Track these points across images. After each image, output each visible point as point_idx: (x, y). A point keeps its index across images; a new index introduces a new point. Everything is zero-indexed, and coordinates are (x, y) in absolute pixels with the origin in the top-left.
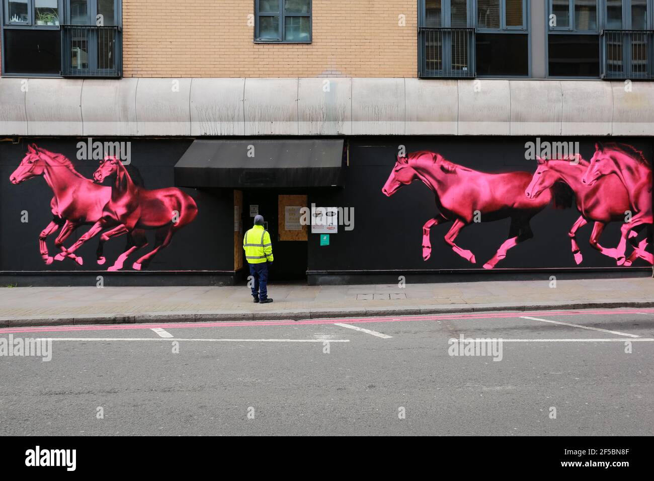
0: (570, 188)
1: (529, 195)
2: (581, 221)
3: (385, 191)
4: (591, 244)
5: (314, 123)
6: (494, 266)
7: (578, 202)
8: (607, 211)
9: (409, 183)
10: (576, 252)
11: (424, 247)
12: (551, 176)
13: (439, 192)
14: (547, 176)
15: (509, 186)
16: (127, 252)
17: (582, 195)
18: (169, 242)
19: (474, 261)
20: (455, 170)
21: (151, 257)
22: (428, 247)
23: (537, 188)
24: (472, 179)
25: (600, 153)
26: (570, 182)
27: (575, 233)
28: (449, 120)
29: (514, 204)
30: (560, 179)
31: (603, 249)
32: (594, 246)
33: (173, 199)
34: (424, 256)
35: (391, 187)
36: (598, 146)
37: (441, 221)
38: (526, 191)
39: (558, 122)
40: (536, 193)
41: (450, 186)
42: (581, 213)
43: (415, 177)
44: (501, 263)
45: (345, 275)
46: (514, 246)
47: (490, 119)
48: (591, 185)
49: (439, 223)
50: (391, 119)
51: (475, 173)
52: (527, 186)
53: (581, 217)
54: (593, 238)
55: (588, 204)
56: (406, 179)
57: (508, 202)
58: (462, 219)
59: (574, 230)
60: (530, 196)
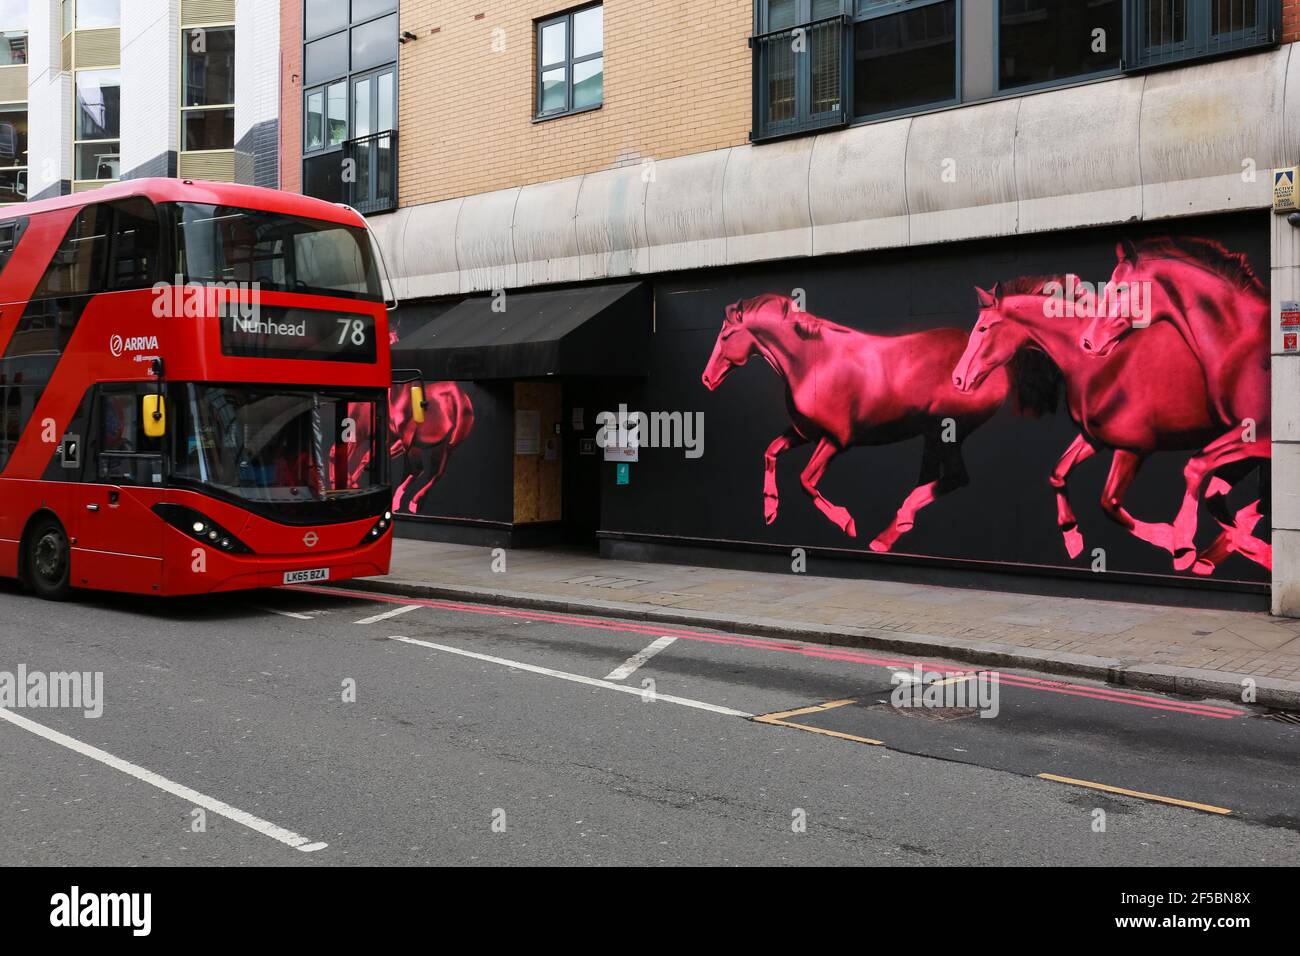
0: (1052, 363)
1: (960, 383)
2: (1079, 448)
3: (707, 380)
4: (1105, 510)
5: (600, 255)
6: (890, 547)
7: (1071, 400)
8: (1147, 421)
9: (743, 363)
10: (1068, 527)
11: (766, 495)
12: (1009, 335)
13: (792, 380)
14: (1000, 336)
15: (918, 364)
16: (404, 484)
17: (1082, 380)
18: (444, 471)
19: (853, 531)
20: (819, 331)
21: (426, 492)
22: (773, 496)
23: (979, 367)
24: (850, 350)
25: (1129, 269)
26: (1053, 347)
27: (1065, 478)
28: (796, 226)
29: (931, 403)
30: (1031, 342)
31: (1137, 523)
32: (1112, 514)
33: (449, 398)
34: (767, 515)
35: (715, 371)
36: (1124, 251)
37: (795, 441)
38: (955, 374)
39: (1011, 201)
40: (976, 378)
41: (810, 367)
42: (1078, 427)
43: (753, 349)
44: (903, 541)
45: (649, 543)
46: (931, 503)
47: (871, 213)
48: (1105, 354)
49: (792, 445)
50: (704, 235)
51: (857, 336)
52: (957, 362)
53: (1079, 439)
54: (1110, 493)
55: (1098, 403)
56: (739, 355)
57: (919, 401)
58: (832, 438)
59: (1062, 470)
60: (961, 387)
